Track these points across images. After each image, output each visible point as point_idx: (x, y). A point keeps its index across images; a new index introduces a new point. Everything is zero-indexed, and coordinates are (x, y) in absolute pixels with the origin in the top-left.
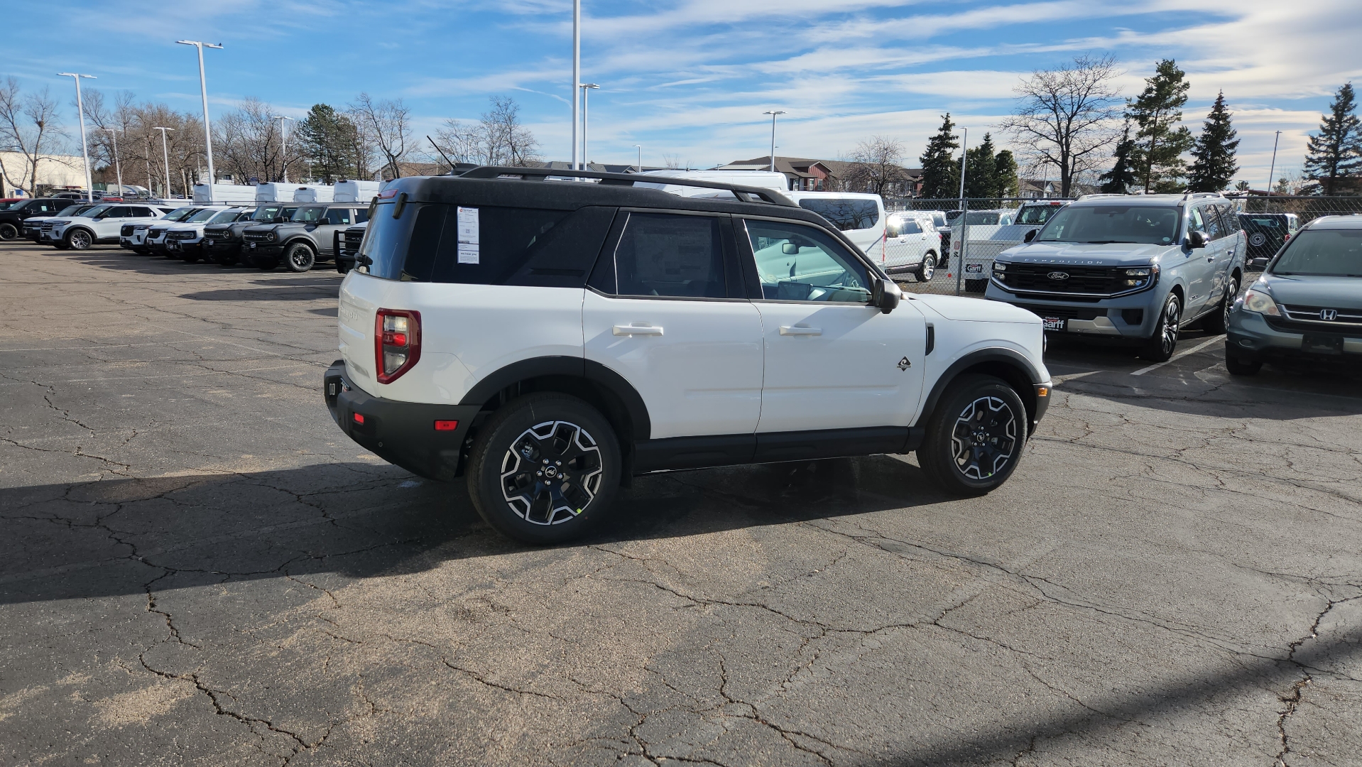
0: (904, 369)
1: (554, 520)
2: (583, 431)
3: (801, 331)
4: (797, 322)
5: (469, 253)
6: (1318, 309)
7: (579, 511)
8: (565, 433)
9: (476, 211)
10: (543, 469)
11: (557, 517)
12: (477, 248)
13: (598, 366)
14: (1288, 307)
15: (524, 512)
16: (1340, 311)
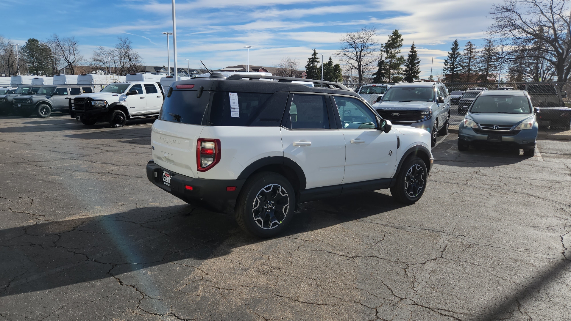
0: (390, 155)
1: (272, 227)
2: (283, 188)
3: (358, 142)
4: (356, 138)
5: (235, 113)
6: (492, 125)
7: (281, 222)
8: (275, 189)
9: (236, 94)
10: (267, 205)
11: (273, 225)
12: (238, 110)
13: (288, 159)
14: (481, 125)
15: (261, 224)
16: (500, 126)
